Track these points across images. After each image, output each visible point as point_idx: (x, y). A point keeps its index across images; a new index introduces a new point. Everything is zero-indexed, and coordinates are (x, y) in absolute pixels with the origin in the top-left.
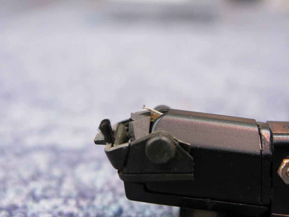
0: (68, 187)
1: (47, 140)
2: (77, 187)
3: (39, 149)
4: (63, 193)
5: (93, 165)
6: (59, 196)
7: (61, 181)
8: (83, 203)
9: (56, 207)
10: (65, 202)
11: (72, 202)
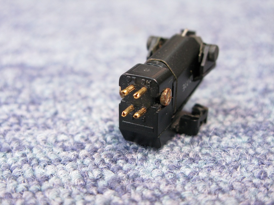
0: (25, 96)
1: (19, 59)
2: (30, 96)
3: (11, 66)
4: (20, 101)
5: (47, 79)
6: (16, 103)
7: (20, 91)
8: (32, 108)
9: (12, 111)
10: (19, 108)
11: (24, 107)
